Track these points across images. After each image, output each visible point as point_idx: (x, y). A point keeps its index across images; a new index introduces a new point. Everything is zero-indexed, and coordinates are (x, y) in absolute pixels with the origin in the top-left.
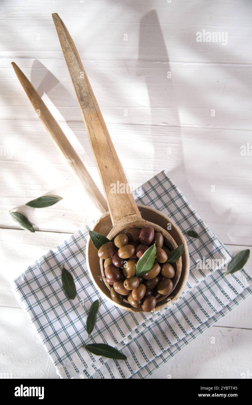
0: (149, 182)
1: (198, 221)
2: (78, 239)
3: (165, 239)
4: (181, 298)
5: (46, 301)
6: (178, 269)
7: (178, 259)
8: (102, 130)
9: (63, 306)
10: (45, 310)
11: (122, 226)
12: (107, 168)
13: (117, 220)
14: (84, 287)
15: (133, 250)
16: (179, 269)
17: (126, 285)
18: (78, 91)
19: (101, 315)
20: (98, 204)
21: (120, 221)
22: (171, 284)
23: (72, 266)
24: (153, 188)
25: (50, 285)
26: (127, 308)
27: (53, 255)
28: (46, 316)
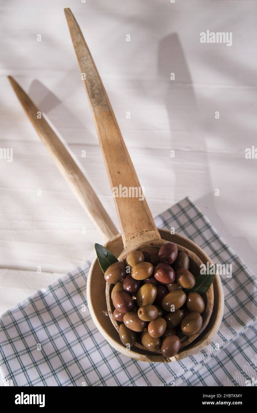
0: (169, 211)
1: (232, 257)
2: (77, 276)
3: (191, 260)
4: (213, 355)
5: (27, 354)
6: (208, 301)
7: (209, 286)
8: (116, 130)
9: (50, 362)
10: (24, 366)
11: (136, 246)
12: (119, 174)
13: (129, 238)
14: (80, 338)
15: (150, 270)
16: (210, 301)
17: (141, 312)
18: (89, 88)
19: (102, 378)
20: (105, 228)
21: (134, 240)
22: (200, 319)
23: (66, 311)
24: (175, 217)
25: (34, 334)
26: (140, 355)
27: (41, 296)
28: (26, 374)
